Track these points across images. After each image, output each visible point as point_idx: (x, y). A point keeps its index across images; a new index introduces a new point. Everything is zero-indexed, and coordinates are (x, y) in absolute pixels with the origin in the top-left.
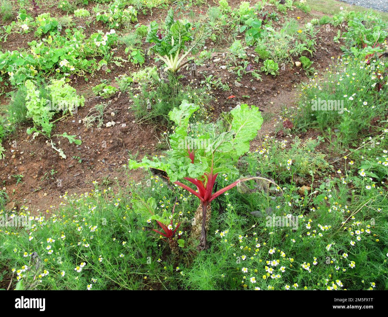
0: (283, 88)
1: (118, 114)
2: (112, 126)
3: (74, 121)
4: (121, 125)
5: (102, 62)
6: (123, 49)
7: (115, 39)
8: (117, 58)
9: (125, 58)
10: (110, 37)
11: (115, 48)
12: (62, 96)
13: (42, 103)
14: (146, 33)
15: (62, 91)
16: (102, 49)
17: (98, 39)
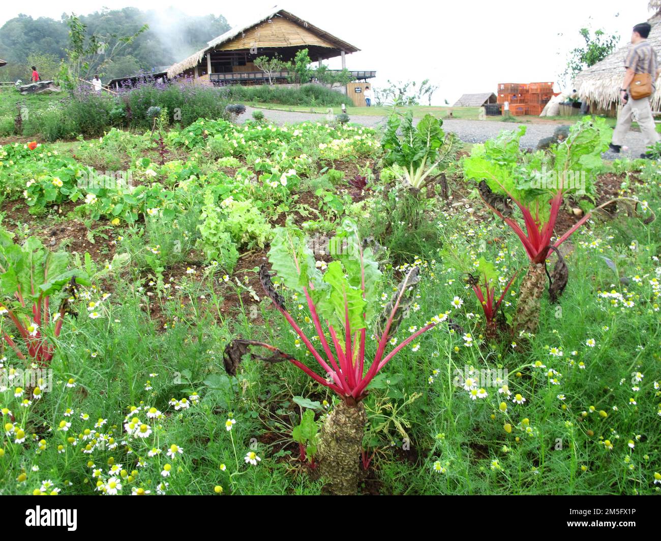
3: (264, 258)
5: (281, 207)
6: (308, 196)
7: (295, 182)
8: (302, 205)
9: (312, 207)
10: (290, 179)
11: (296, 194)
12: (248, 222)
13: (221, 227)
14: (339, 179)
15: (248, 216)
16: (281, 191)
17: (272, 180)
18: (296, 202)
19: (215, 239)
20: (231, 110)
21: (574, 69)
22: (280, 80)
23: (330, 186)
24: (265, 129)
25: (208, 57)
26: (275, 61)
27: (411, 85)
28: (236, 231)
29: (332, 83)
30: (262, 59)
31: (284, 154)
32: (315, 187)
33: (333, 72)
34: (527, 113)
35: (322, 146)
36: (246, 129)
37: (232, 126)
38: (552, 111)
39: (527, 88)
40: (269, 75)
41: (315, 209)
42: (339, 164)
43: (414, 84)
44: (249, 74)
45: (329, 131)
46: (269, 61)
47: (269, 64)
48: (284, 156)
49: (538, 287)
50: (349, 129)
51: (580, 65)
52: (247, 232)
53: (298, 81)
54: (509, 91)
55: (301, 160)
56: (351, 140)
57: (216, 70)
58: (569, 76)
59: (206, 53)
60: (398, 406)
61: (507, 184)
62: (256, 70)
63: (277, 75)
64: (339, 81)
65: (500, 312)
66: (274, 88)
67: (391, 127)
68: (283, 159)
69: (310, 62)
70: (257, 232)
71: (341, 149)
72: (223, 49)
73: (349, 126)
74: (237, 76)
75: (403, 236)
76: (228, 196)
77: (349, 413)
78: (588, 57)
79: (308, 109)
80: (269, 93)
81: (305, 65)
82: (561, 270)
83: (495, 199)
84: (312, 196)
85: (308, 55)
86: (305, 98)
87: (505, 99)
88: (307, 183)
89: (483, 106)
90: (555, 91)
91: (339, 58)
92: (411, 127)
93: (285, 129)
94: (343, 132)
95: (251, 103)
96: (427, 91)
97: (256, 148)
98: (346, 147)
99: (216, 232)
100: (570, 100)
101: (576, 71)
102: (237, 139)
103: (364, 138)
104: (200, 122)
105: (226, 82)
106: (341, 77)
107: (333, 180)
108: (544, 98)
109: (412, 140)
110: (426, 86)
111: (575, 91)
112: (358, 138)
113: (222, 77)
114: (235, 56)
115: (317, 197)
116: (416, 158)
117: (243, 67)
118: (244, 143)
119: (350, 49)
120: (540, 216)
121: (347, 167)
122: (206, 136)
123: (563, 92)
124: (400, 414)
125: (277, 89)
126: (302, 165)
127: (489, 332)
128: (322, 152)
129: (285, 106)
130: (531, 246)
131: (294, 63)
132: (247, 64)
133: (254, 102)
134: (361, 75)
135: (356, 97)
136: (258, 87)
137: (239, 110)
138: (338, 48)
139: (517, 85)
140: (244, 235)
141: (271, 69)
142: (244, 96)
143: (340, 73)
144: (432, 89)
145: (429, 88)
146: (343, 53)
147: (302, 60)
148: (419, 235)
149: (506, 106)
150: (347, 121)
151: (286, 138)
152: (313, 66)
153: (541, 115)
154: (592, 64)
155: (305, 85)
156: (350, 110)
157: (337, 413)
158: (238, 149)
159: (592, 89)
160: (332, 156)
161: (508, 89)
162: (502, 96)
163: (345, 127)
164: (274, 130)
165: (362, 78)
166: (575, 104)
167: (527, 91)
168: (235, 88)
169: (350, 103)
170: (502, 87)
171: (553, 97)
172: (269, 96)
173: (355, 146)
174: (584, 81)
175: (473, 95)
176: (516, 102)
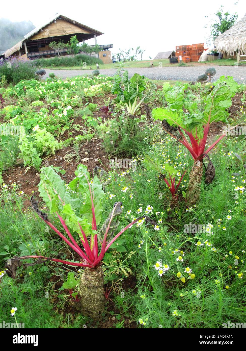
0: (212, 132)
1: (90, 153)
2: (87, 161)
3: (56, 159)
4: (94, 160)
5: (65, 127)
6: (79, 120)
7: (72, 112)
8: (76, 125)
9: (81, 125)
10: (68, 111)
11: (72, 119)
12: (46, 141)
13: (31, 145)
14: (95, 108)
15: (45, 138)
16: (64, 119)
17: (59, 113)
18: (73, 124)
19: (28, 152)
20: (38, 73)
21: (214, 35)
22: (64, 54)
23: (90, 113)
24: (56, 83)
25: (25, 44)
26: (60, 44)
27: (131, 50)
28: (40, 146)
29: (91, 53)
30: (53, 43)
31: (65, 96)
32: (82, 115)
33: (91, 47)
34: (191, 61)
35: (86, 90)
36: (46, 83)
37: (39, 82)
38: (204, 59)
39: (191, 47)
40: (58, 51)
41: (83, 126)
42: (95, 99)
43: (133, 50)
44: (47, 51)
45: (89, 80)
46: (57, 44)
47: (57, 45)
48: (66, 98)
49: (199, 175)
50: (99, 78)
51: (217, 32)
52: (45, 146)
53: (73, 53)
54: (182, 50)
55: (75, 99)
56: (101, 85)
57: (30, 51)
58: (212, 39)
59: (23, 42)
60: (123, 261)
61: (178, 121)
62: (50, 49)
63: (62, 51)
64: (94, 51)
65: (179, 190)
66: (61, 58)
67: (116, 82)
68: (65, 99)
69: (78, 43)
70: (51, 146)
71: (96, 90)
72: (32, 40)
73: (100, 77)
74: (41, 54)
75: (128, 140)
76: (36, 125)
77: (93, 274)
78: (221, 28)
79: (79, 68)
80: (59, 61)
81: (76, 44)
82: (211, 169)
83: (172, 129)
84: (81, 119)
85: (77, 39)
86: (78, 62)
87: (180, 55)
88: (78, 112)
89: (169, 58)
90: (205, 48)
91: (93, 39)
92: (128, 80)
93: (66, 82)
94: (96, 80)
95: (50, 67)
96: (140, 52)
97: (52, 93)
98: (98, 89)
99: (28, 149)
100: (213, 52)
101: (216, 36)
102: (42, 90)
103: (107, 83)
104: (22, 82)
105: (36, 57)
106: (95, 49)
107: (91, 109)
108: (200, 52)
109: (129, 87)
110: (139, 50)
111: (215, 47)
112: (104, 84)
113: (33, 54)
114: (39, 43)
115: (83, 120)
116: (131, 98)
117: (44, 48)
118: (45, 91)
119: (98, 34)
120: (198, 136)
121: (99, 100)
122: (26, 89)
123: (209, 48)
124: (124, 264)
125: (63, 58)
126: (76, 102)
127: (174, 201)
128: (86, 93)
129: (68, 67)
130: (194, 153)
131: (70, 44)
132: (46, 46)
133: (51, 67)
134: (105, 47)
135: (104, 59)
136: (53, 58)
137: (42, 73)
138: (92, 33)
139: (185, 46)
140: (44, 148)
141: (58, 48)
142: (46, 64)
143: (94, 47)
144: (142, 51)
145: (141, 51)
146: (95, 36)
147: (74, 42)
148: (136, 139)
149: (180, 58)
150: (98, 74)
151: (67, 87)
152: (80, 44)
153: (199, 61)
154: (224, 32)
155: (77, 55)
156: (101, 66)
157: (86, 274)
158: (43, 95)
159: (224, 45)
160: (91, 95)
161: (181, 49)
162: (178, 52)
163: (97, 78)
164: (60, 83)
165: (106, 49)
166: (216, 54)
167: (191, 49)
168: (41, 60)
169: (101, 62)
170: (178, 48)
171: (204, 51)
172: (59, 63)
173: (103, 88)
174: (220, 42)
175: (163, 53)
176: (185, 55)
